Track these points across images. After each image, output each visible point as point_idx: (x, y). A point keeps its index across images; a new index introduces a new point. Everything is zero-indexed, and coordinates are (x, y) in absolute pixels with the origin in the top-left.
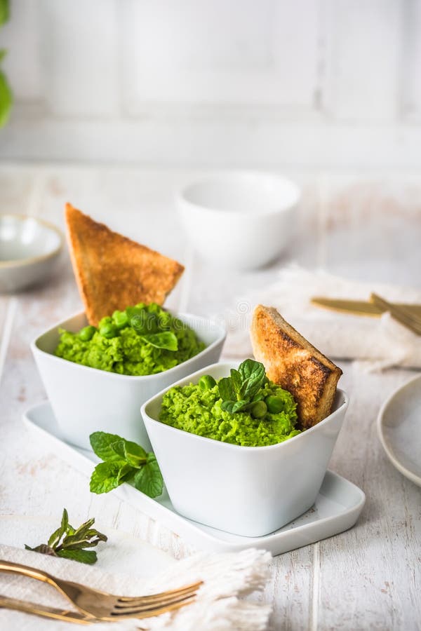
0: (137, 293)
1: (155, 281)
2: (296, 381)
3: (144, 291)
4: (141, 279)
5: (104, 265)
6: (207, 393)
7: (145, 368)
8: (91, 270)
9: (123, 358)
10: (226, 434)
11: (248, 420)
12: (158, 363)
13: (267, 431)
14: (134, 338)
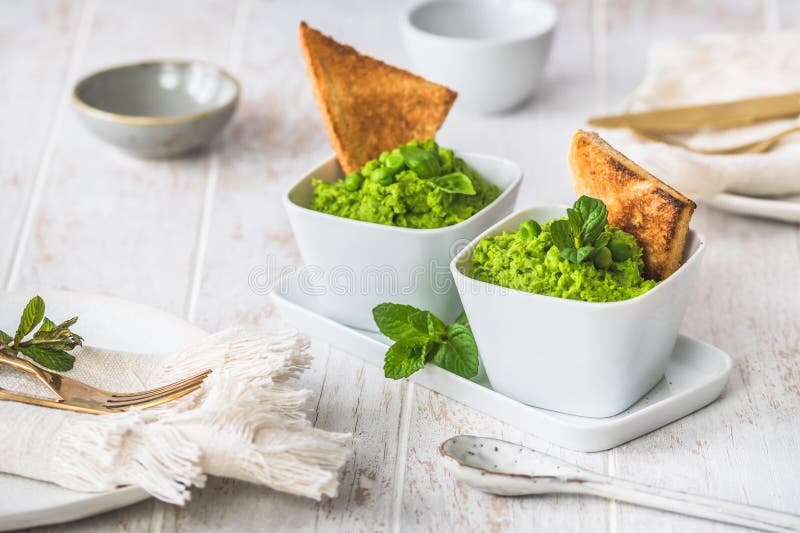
0: (401, 129)
1: (423, 113)
2: (637, 220)
3: (411, 126)
4: (404, 112)
5: (356, 97)
6: (535, 241)
7: (435, 220)
8: (340, 104)
9: (406, 208)
10: (568, 290)
11: (591, 271)
12: (450, 212)
13: (615, 284)
14: (416, 182)
